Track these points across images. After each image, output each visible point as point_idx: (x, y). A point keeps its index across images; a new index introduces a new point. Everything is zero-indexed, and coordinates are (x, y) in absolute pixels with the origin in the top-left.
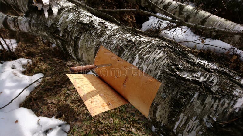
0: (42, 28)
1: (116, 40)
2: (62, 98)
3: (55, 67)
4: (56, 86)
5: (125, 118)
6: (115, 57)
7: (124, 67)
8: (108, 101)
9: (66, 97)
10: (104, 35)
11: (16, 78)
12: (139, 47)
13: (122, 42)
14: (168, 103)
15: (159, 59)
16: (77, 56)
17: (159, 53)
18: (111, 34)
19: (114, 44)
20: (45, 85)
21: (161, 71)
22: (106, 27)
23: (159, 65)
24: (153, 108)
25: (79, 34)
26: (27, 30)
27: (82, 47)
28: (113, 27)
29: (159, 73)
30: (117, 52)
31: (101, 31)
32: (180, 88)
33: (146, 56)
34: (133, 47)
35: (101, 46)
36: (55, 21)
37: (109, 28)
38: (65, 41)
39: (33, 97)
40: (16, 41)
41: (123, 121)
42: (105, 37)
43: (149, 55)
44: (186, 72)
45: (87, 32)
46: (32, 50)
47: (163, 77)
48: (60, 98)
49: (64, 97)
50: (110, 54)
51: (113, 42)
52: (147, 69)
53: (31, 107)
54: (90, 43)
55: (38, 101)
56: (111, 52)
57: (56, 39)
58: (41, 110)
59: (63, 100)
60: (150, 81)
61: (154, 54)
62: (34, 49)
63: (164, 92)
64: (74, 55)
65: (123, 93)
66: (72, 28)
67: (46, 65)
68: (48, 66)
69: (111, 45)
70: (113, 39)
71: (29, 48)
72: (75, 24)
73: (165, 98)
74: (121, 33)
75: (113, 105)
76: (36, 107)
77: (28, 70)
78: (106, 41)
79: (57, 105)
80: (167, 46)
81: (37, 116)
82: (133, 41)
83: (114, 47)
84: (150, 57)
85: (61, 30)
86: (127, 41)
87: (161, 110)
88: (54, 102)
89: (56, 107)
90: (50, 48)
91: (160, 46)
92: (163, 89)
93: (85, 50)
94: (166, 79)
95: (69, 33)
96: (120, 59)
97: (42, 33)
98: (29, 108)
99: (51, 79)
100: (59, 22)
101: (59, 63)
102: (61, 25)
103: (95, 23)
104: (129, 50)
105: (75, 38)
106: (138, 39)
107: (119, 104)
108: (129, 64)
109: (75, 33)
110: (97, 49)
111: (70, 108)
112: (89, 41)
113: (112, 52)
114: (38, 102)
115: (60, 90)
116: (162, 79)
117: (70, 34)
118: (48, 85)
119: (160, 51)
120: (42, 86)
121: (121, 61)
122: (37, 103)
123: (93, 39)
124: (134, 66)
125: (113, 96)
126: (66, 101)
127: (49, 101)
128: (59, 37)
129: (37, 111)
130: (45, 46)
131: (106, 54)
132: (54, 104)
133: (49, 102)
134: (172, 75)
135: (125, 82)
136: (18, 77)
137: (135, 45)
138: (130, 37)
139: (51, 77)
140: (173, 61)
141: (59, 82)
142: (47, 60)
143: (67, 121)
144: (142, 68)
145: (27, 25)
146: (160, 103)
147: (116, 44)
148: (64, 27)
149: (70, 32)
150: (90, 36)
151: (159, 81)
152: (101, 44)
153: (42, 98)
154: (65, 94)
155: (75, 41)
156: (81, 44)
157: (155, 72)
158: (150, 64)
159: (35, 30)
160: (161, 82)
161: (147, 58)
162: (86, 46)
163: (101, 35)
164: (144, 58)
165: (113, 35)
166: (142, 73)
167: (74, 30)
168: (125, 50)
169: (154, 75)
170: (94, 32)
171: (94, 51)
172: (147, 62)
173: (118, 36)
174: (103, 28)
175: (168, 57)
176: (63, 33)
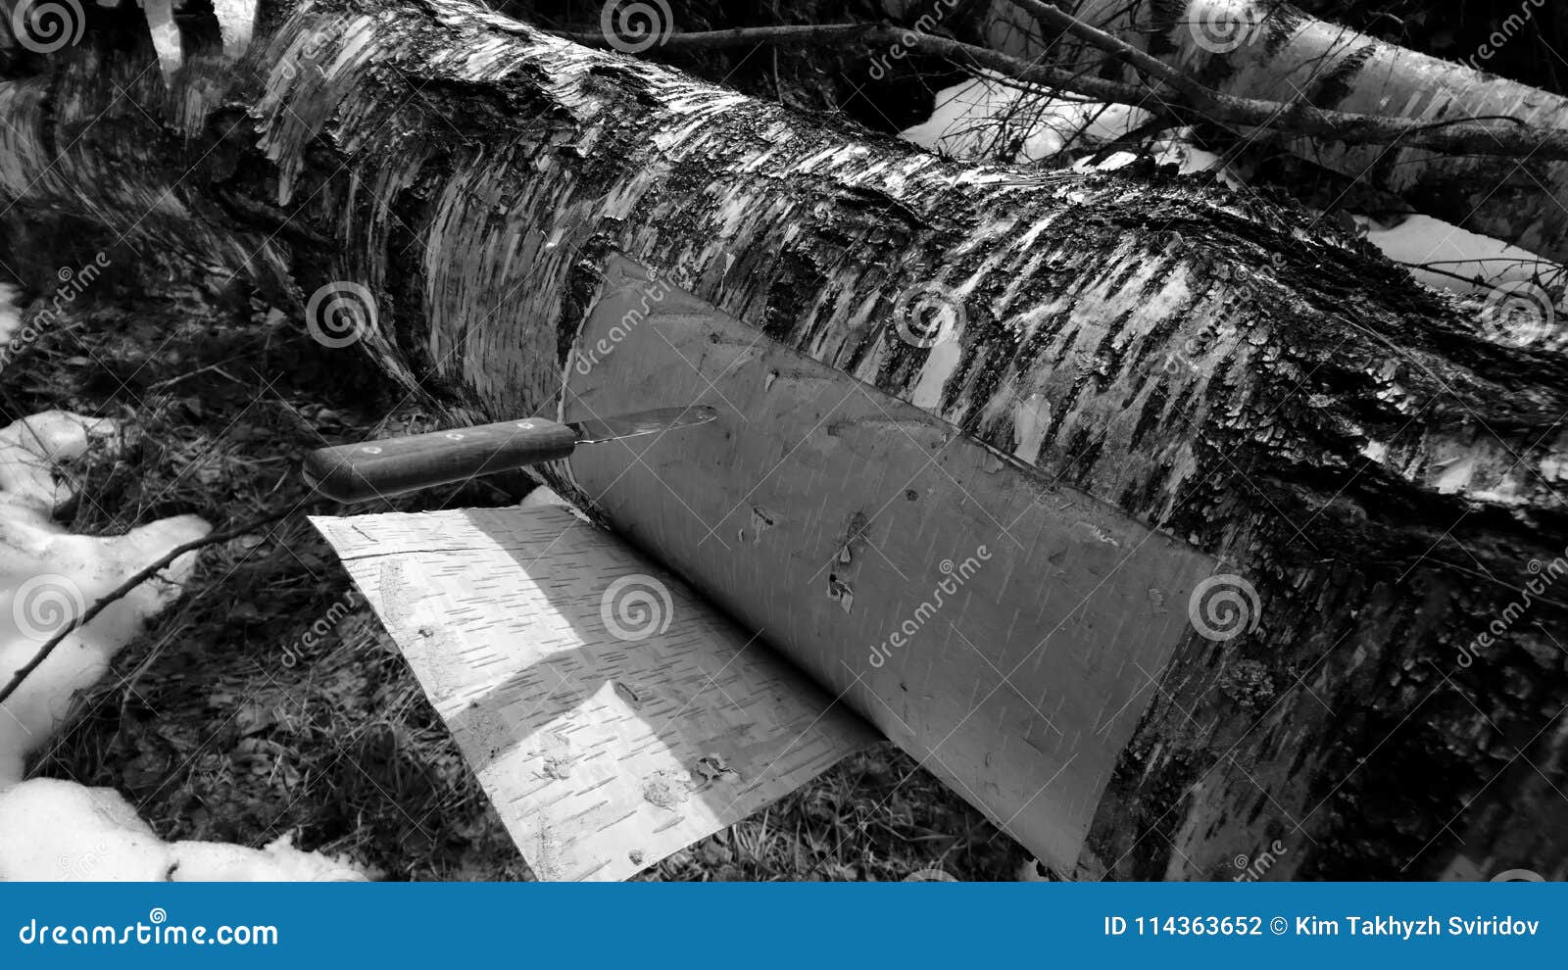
0: (142, 157)
1: (745, 200)
2: (347, 685)
3: (291, 461)
4: (298, 604)
6: (740, 342)
7: (832, 430)
8: (701, 743)
9: (375, 681)
10: (638, 167)
12: (960, 238)
13: (799, 211)
14: (1303, 754)
15: (1162, 333)
16: (417, 363)
17: (1155, 285)
18: (692, 149)
19: (726, 232)
20: (216, 602)
21: (1200, 448)
22: (648, 102)
23: (1176, 388)
24: (1137, 801)
25: (424, 175)
26: (30, 184)
27: (453, 283)
28: (707, 100)
29: (1186, 466)
30: (762, 300)
31: (607, 135)
32: (1419, 601)
33: (1032, 317)
34: (903, 248)
35: (614, 254)
36: (234, 93)
37: (675, 107)
38: (316, 245)
39: (127, 697)
41: (803, 842)
42: (643, 177)
43: (1055, 307)
44: (1460, 441)
45: (488, 155)
46: (127, 351)
47: (1226, 504)
48: (327, 694)
49: (363, 683)
50: (696, 322)
51: (717, 218)
52: (1054, 429)
53: (119, 771)
54: (517, 237)
55: (172, 722)
56: (702, 305)
57: (250, 237)
58: (188, 789)
59: (349, 703)
60: (1090, 547)
61: (1103, 290)
62: (139, 342)
63: (1252, 649)
64: (394, 353)
66: (364, 135)
67: (224, 452)
68: (236, 461)
69: (699, 246)
70: (712, 188)
72: (390, 96)
73: (1263, 706)
74: (783, 138)
76: (150, 762)
77: (92, 490)
78: (657, 213)
80: (1217, 218)
81: (164, 838)
82: (897, 195)
83: (731, 259)
84: (1075, 318)
85: (283, 156)
86: (841, 201)
87: (1222, 822)
88: (287, 720)
89: (305, 759)
90: (254, 330)
91: (1144, 218)
93: (481, 301)
94: (1256, 520)
95: (345, 176)
96: (784, 356)
97: (145, 196)
98: (99, 775)
99: (263, 553)
100: (262, 94)
101: (322, 431)
102: (279, 120)
103: (560, 78)
104: (863, 272)
105: (394, 209)
106: (934, 178)
108: (879, 396)
109: (395, 165)
110: (579, 287)
111: (409, 764)
112: (513, 228)
113: (713, 299)
114: (167, 731)
116: (1221, 522)
118: (243, 600)
119: (1158, 261)
120: (195, 608)
121: (797, 375)
122: (160, 738)
123: (542, 204)
124: (924, 417)
125: (738, 690)
126: (371, 709)
127: (249, 716)
128: (272, 212)
129: (163, 795)
130: (220, 321)
131: (663, 319)
132: (286, 738)
133: (248, 724)
134: (1323, 481)
135: (845, 559)
136: (18, 547)
137: (917, 226)
138: (860, 164)
139: (261, 540)
140: (1303, 340)
141: (320, 573)
142: (235, 418)
143: (383, 866)
144: (1005, 422)
145: (26, 137)
146: (1207, 758)
147: (744, 233)
148: (309, 127)
149: (353, 161)
150: (517, 178)
151: (1194, 539)
152: (616, 239)
153: (196, 701)
154: (369, 659)
155: (392, 231)
156: (448, 255)
157: (1139, 456)
158: (1083, 380)
159: (93, 174)
160: (1207, 551)
161: (1042, 329)
162: (489, 269)
163: (613, 166)
164: (1011, 333)
165: (711, 156)
166: (1003, 477)
167: (381, 147)
168: (830, 275)
169: (1133, 485)
170: (546, 148)
171: (558, 302)
172: (1047, 371)
173: (760, 162)
174: (626, 111)
175: (1247, 315)
176: (300, 176)
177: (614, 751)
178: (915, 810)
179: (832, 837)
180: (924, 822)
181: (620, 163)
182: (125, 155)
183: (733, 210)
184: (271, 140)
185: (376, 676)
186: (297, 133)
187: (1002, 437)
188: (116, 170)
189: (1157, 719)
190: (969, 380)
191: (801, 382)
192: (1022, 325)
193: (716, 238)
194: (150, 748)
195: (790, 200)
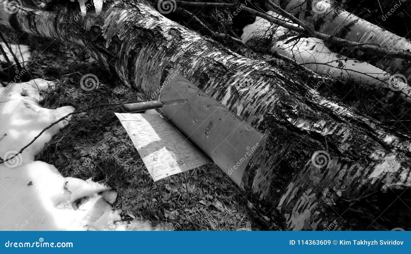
0: (76, 32)
1: (197, 61)
2: (104, 147)
3: (94, 95)
4: (94, 128)
5: (206, 185)
6: (193, 88)
7: (208, 106)
8: (180, 158)
9: (111, 147)
10: (178, 52)
11: (29, 112)
12: (234, 74)
13: (207, 65)
14: (272, 166)
15: (263, 96)
16: (132, 83)
17: (264, 87)
18: (188, 49)
19: (193, 67)
20: (76, 126)
21: (264, 116)
22: (181, 38)
23: (263, 106)
24: (249, 172)
25: (137, 47)
26: (51, 34)
27: (140, 69)
28: (192, 38)
29: (262, 119)
30: (198, 81)
31: (173, 44)
32: (291, 144)
33: (243, 91)
34: (224, 75)
35: (172, 68)
36: (97, 23)
37: (186, 39)
38: (113, 57)
39: (57, 146)
40: (28, 49)
41: (202, 190)
42: (179, 54)
43: (247, 89)
44: (304, 119)
45: (149, 45)
46: (56, 65)
47: (266, 125)
49: (109, 147)
50: (186, 83)
51: (192, 64)
52: (243, 111)
53: (54, 161)
54: (154, 62)
55: (66, 152)
56: (187, 80)
57: (98, 53)
58: (69, 167)
59: (105, 151)
60: (246, 131)
61: (255, 87)
62: (58, 63)
63: (267, 149)
64: (127, 80)
65: (204, 147)
66: (125, 37)
67: (78, 92)
68: (81, 94)
69: (188, 69)
70: (191, 58)
71: (50, 61)
72: (130, 29)
73: (267, 158)
74: (206, 49)
75: (186, 165)
76: (61, 160)
77: (49, 99)
78: (181, 61)
79: (95, 160)
80: (278, 75)
81: (64, 176)
82: (224, 64)
83: (193, 72)
84: (250, 92)
85: (107, 38)
86: (214, 64)
87: (260, 176)
89: (95, 163)
90: (86, 63)
91: (265, 74)
92: (265, 144)
93: (146, 74)
94: (270, 129)
95: (120, 44)
96: (201, 92)
97: (76, 41)
98: (50, 162)
99: (87, 116)
100: (103, 24)
101: (101, 89)
102: (107, 30)
103: (164, 30)
104: (216, 79)
105: (130, 53)
106: (232, 61)
107: (197, 163)
108: (216, 101)
109: (131, 44)
110: (165, 74)
111: (118, 165)
112: (153, 61)
113: (189, 80)
114: (65, 154)
115: (102, 134)
116: (265, 128)
117: (122, 46)
118: (82, 127)
119: (265, 83)
120: (71, 127)
121: (203, 96)
122: (63, 155)
123: (159, 57)
124: (223, 106)
125: (188, 151)
126: (110, 153)
127: (83, 152)
128: (104, 49)
129: (64, 167)
130: (77, 60)
131: (179, 82)
132: (91, 158)
133: (83, 154)
134: (282, 124)
135: (208, 129)
136: (33, 110)
137: (227, 71)
138: (219, 56)
139: (86, 113)
140: (284, 100)
141: (100, 122)
143: (111, 186)
144: (236, 109)
145: (51, 25)
146: (259, 166)
147: (196, 68)
148: (113, 33)
149: (122, 42)
150: (155, 51)
151: (261, 131)
152: (173, 66)
153: (72, 148)
154: (110, 142)
155: (129, 58)
156: (140, 64)
157: (255, 116)
158: (249, 103)
159: (64, 34)
160: (263, 133)
161: (244, 93)
162: (148, 68)
163: (173, 51)
164: (239, 93)
165: (192, 51)
166: (234, 118)
167: (128, 40)
168: (210, 78)
169: (253, 121)
170: (161, 45)
171: (161, 76)
172: (244, 101)
173: (201, 54)
174: (177, 39)
175: (277, 94)
176: (111, 43)
178: (227, 186)
179: (209, 190)
180: (229, 188)
181: (175, 50)
182: (72, 32)
183: (195, 63)
184: (105, 34)
185: (112, 146)
186: (111, 34)
187: (234, 111)
188: (70, 34)
189: (253, 159)
190: (231, 101)
191: (203, 98)
192: (241, 92)
193: (191, 68)
194: (61, 157)
195: (205, 62)
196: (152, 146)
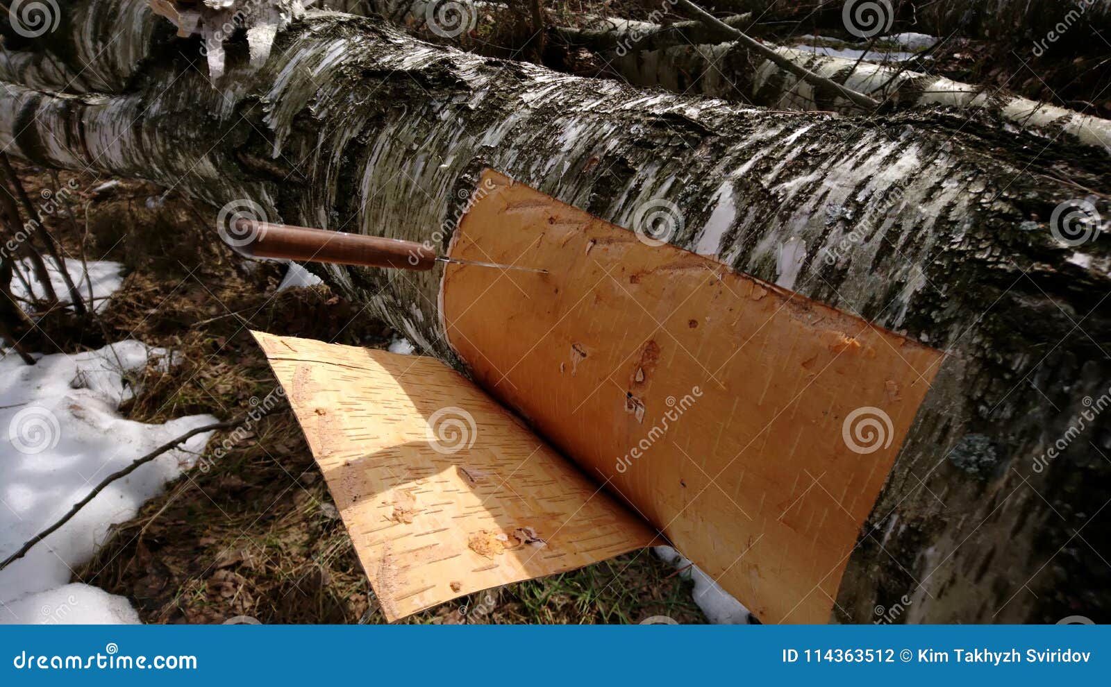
0: (192, 135)
1: (580, 128)
2: (295, 538)
4: (269, 479)
6: (570, 222)
7: (634, 279)
8: (520, 519)
9: (314, 536)
10: (509, 113)
11: (79, 430)
12: (738, 140)
13: (619, 131)
17: (892, 158)
18: (548, 101)
20: (215, 474)
21: (929, 268)
22: (521, 76)
23: (908, 225)
24: (876, 568)
25: (366, 128)
26: (124, 158)
27: (379, 200)
29: (917, 280)
30: (587, 191)
31: (491, 95)
33: (793, 185)
34: (696, 145)
35: (487, 170)
36: (255, 89)
37: (540, 80)
38: (293, 184)
39: (144, 532)
40: (118, 270)
42: (511, 119)
43: (811, 178)
45: (410, 112)
46: (184, 305)
47: (951, 308)
48: (280, 542)
49: (306, 537)
50: (540, 210)
52: (809, 260)
53: (131, 586)
54: (422, 165)
55: (172, 554)
56: (544, 198)
59: (294, 550)
61: (850, 164)
62: (192, 300)
63: (976, 423)
66: (331, 107)
67: (236, 374)
68: (243, 380)
69: (546, 158)
70: (559, 121)
71: (171, 296)
72: (351, 82)
73: (987, 473)
74: (613, 92)
75: (549, 547)
76: (153, 583)
77: (146, 396)
78: (518, 140)
79: (260, 580)
82: (693, 118)
83: (567, 165)
84: (827, 183)
85: (279, 126)
86: (650, 123)
87: (952, 581)
88: (250, 558)
89: (258, 589)
90: (268, 296)
92: (958, 403)
93: (395, 210)
94: (978, 319)
95: (316, 135)
96: (601, 228)
97: (192, 164)
98: (117, 587)
99: (252, 443)
100: (271, 88)
102: (279, 103)
103: (463, 67)
104: (664, 165)
105: (344, 152)
106: (722, 110)
107: (598, 542)
109: (348, 123)
111: (329, 597)
112: (421, 158)
113: (552, 193)
114: (168, 560)
115: (290, 497)
116: (947, 322)
117: (322, 138)
118: (233, 473)
120: (200, 477)
121: (609, 241)
122: (163, 565)
123: (441, 141)
124: (705, 262)
125: (555, 490)
126: (308, 556)
127: (225, 555)
128: (268, 165)
129: (158, 606)
130: (246, 291)
131: (515, 211)
132: (247, 572)
133: (223, 559)
135: (639, 378)
136: (92, 424)
137: (706, 134)
138: (668, 104)
140: (1015, 187)
141: (289, 458)
142: (246, 352)
144: (770, 262)
145: (126, 129)
146: (938, 524)
147: (578, 148)
148: (298, 105)
149: (322, 123)
150: (426, 126)
151: (924, 337)
152: (489, 159)
153: (192, 541)
154: (312, 520)
155: (342, 166)
156: (377, 181)
157: (878, 276)
158: (833, 224)
159: (161, 150)
160: (936, 346)
161: (801, 191)
162: (402, 187)
163: (492, 113)
164: (776, 196)
165: (560, 104)
166: (766, 302)
167: (341, 113)
168: (639, 169)
169: (873, 299)
170: (448, 105)
171: (446, 205)
172: (804, 220)
173: (595, 105)
174: (505, 81)
175: (967, 173)
176: (288, 137)
177: (449, 511)
181: (497, 112)
182: (182, 135)
183: (571, 134)
184: (272, 117)
185: (315, 533)
186: (289, 111)
187: (766, 272)
188: (176, 145)
189: (894, 492)
190: (740, 232)
191: (613, 245)
192: (785, 190)
193: (558, 152)
194: (154, 571)
195: (613, 125)
196: (395, 461)
